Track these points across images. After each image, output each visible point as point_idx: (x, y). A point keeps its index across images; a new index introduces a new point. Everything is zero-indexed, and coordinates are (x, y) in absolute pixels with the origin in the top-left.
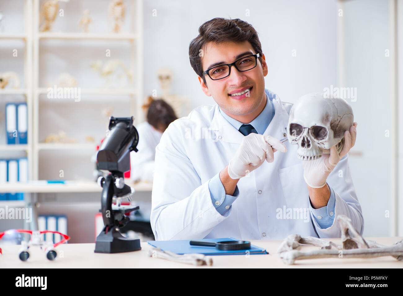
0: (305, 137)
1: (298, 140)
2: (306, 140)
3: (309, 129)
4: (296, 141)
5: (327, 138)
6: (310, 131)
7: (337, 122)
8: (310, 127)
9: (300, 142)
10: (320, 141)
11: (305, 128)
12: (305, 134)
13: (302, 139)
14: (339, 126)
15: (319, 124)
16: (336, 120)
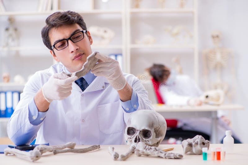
0: (137, 136)
1: (132, 138)
2: (138, 138)
3: (140, 131)
4: (131, 138)
5: (151, 138)
6: (141, 132)
7: (158, 129)
8: (141, 130)
9: (133, 140)
10: (147, 139)
11: (138, 130)
12: (137, 134)
13: (135, 137)
14: (158, 131)
15: (147, 128)
16: (157, 127)
